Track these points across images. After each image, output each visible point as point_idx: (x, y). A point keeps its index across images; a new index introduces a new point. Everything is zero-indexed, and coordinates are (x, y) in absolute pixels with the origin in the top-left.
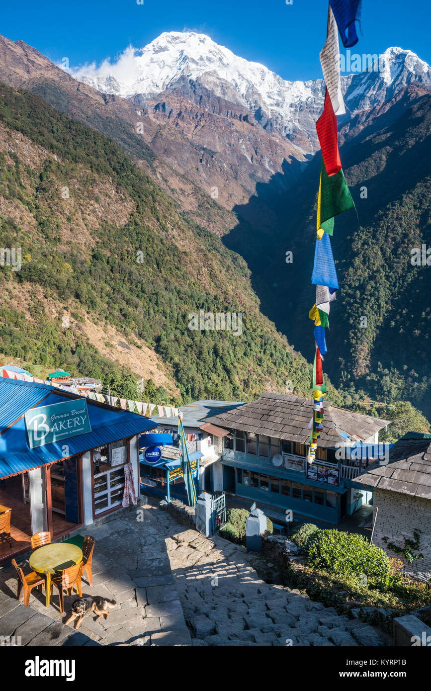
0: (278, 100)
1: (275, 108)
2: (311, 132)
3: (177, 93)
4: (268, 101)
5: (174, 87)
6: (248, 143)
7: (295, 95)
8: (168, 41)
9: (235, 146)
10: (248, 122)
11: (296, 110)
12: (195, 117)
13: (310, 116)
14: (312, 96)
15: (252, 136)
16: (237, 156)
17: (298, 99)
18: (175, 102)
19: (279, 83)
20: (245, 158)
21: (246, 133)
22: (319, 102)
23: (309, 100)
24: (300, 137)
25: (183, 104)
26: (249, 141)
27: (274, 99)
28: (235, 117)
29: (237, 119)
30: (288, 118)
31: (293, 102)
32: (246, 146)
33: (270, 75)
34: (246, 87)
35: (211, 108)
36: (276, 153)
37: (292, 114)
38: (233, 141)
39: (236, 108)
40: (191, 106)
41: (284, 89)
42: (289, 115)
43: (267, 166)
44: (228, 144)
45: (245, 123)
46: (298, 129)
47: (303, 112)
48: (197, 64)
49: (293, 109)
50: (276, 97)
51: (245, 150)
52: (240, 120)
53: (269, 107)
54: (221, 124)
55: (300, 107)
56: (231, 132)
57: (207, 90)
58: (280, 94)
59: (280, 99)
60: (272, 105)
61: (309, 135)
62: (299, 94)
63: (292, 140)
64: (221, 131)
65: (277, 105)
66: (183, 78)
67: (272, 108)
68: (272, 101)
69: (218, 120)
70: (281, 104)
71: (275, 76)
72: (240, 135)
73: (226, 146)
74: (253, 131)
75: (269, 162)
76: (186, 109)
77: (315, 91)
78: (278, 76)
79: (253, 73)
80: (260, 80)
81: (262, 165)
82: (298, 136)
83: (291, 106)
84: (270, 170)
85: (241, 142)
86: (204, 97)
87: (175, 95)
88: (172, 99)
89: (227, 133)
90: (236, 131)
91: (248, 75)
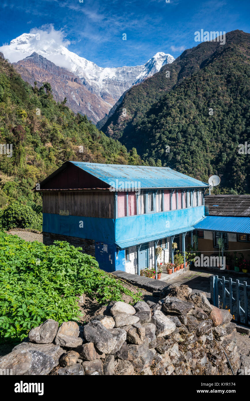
0: (96, 77)
1: (94, 81)
2: (115, 95)
3: (30, 61)
4: (90, 77)
5: (29, 58)
6: (77, 94)
7: (106, 75)
8: (27, 39)
9: (68, 94)
10: (77, 82)
11: (106, 83)
12: (42, 75)
13: (115, 86)
14: (115, 76)
15: (79, 90)
16: (70, 100)
17: (107, 77)
18: (29, 66)
19: (96, 68)
20: (75, 103)
21: (76, 88)
22: (120, 79)
23: (114, 78)
24: (109, 98)
25: (34, 68)
26: (78, 93)
27: (93, 77)
28: (69, 79)
29: (70, 80)
30: (102, 87)
31: (104, 79)
32: (76, 97)
33: (90, 64)
34: (76, 68)
35: (53, 73)
36: (95, 102)
37: (104, 85)
38: (67, 92)
39: (69, 74)
40: (39, 69)
41: (99, 71)
42: (102, 85)
43: (89, 109)
44: (64, 93)
45: (75, 83)
46: (108, 93)
47: (110, 85)
48: (45, 52)
49: (104, 82)
50: (94, 76)
51: (75, 99)
52: (72, 81)
53: (90, 81)
54: (59, 81)
55: (109, 82)
56: (66, 86)
57: (50, 62)
58: (96, 73)
59: (97, 77)
60: (92, 80)
61: (114, 97)
62: (108, 75)
63: (104, 99)
64: (59, 85)
65: (95, 80)
66: (34, 54)
67: (92, 81)
68: (92, 78)
69: (57, 79)
70: (97, 80)
71: (93, 64)
72: (72, 89)
73: (62, 94)
74: (80, 87)
75: (90, 107)
76: (36, 71)
77: (117, 73)
78: (95, 64)
79: (80, 62)
80: (85, 66)
81: (86, 108)
82: (108, 97)
83: (103, 80)
84: (91, 111)
85: (72, 93)
86: (48, 66)
87: (29, 62)
88: (27, 64)
89: (63, 87)
90: (69, 86)
91: (77, 62)
